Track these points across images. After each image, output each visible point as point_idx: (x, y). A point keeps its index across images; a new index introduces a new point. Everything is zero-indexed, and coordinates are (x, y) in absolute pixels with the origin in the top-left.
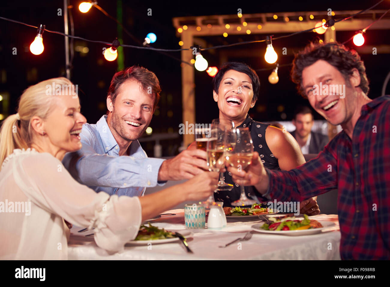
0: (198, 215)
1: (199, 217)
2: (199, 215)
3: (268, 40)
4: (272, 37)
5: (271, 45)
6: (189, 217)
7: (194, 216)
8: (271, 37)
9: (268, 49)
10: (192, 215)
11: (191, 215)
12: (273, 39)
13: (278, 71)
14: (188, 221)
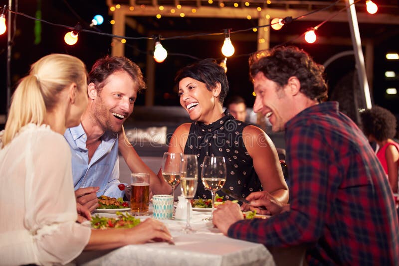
0: (166, 206)
1: (168, 209)
2: (168, 206)
3: (227, 34)
4: (231, 31)
5: (229, 38)
6: (158, 208)
7: (163, 207)
8: (229, 30)
9: (225, 42)
10: (161, 206)
11: (159, 207)
12: (232, 32)
13: (227, 61)
14: (157, 212)
